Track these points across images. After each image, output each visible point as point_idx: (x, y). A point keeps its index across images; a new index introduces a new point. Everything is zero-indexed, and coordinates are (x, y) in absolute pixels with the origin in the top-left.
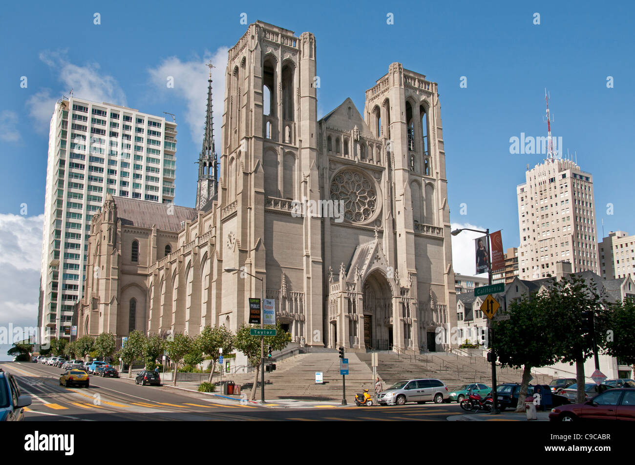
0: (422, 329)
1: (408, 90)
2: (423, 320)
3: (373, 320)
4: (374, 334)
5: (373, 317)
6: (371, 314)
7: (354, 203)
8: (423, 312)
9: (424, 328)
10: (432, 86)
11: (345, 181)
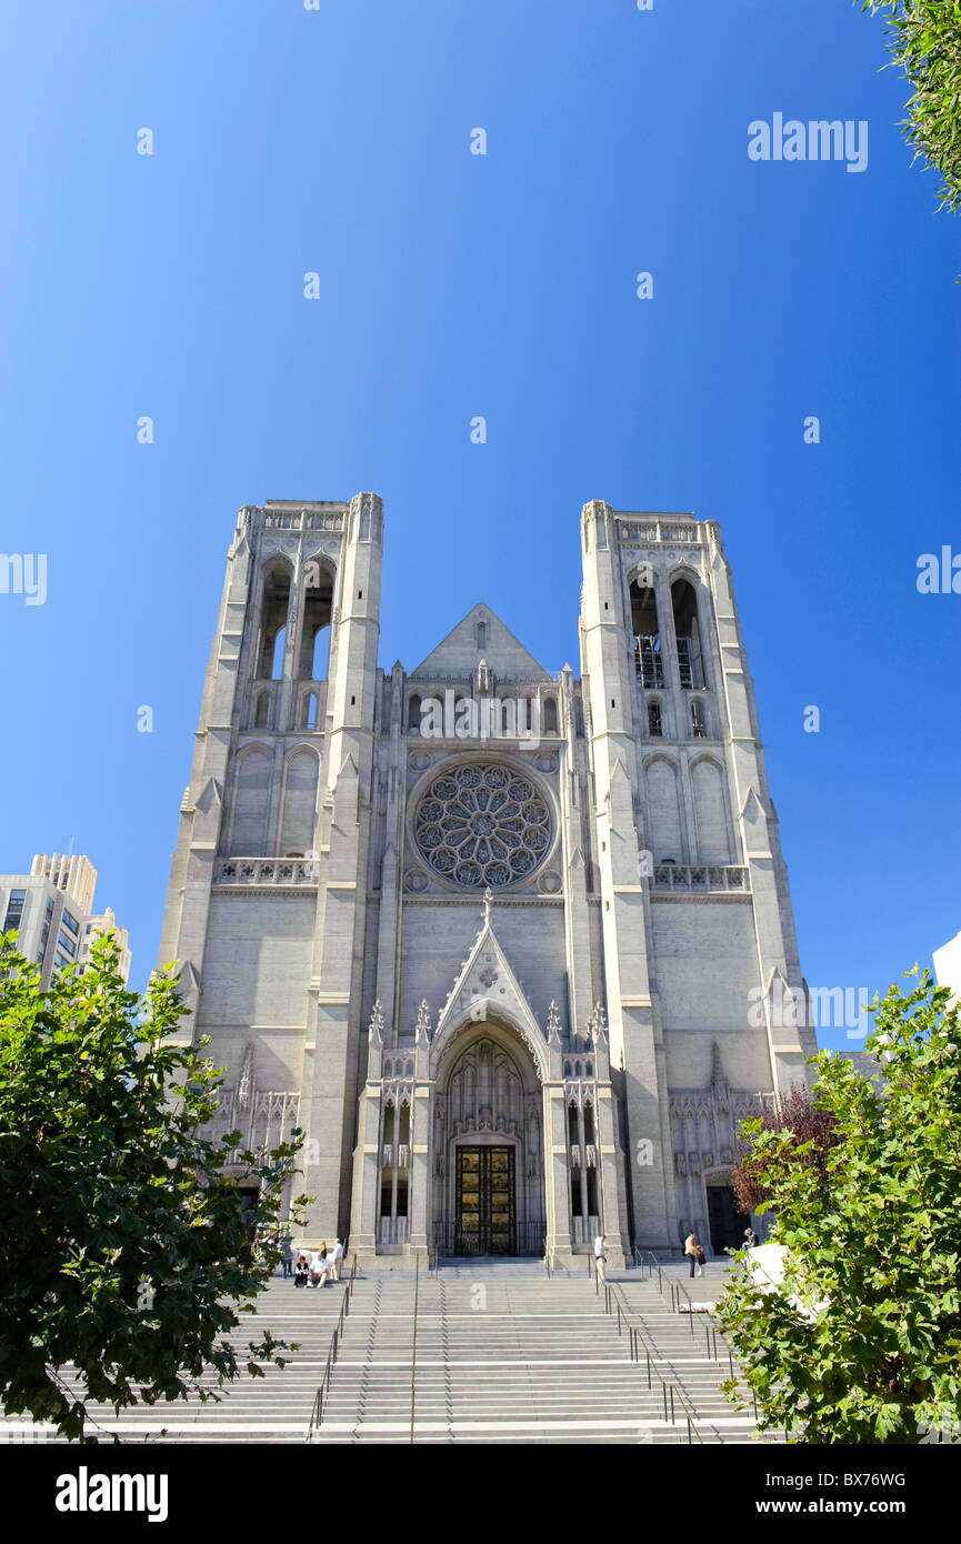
0: (690, 1180)
1: (634, 554)
2: (691, 1146)
3: (518, 1160)
4: (519, 1203)
5: (518, 1151)
6: (511, 1143)
7: (483, 841)
8: (689, 1124)
9: (698, 1175)
10: (703, 529)
11: (459, 792)
